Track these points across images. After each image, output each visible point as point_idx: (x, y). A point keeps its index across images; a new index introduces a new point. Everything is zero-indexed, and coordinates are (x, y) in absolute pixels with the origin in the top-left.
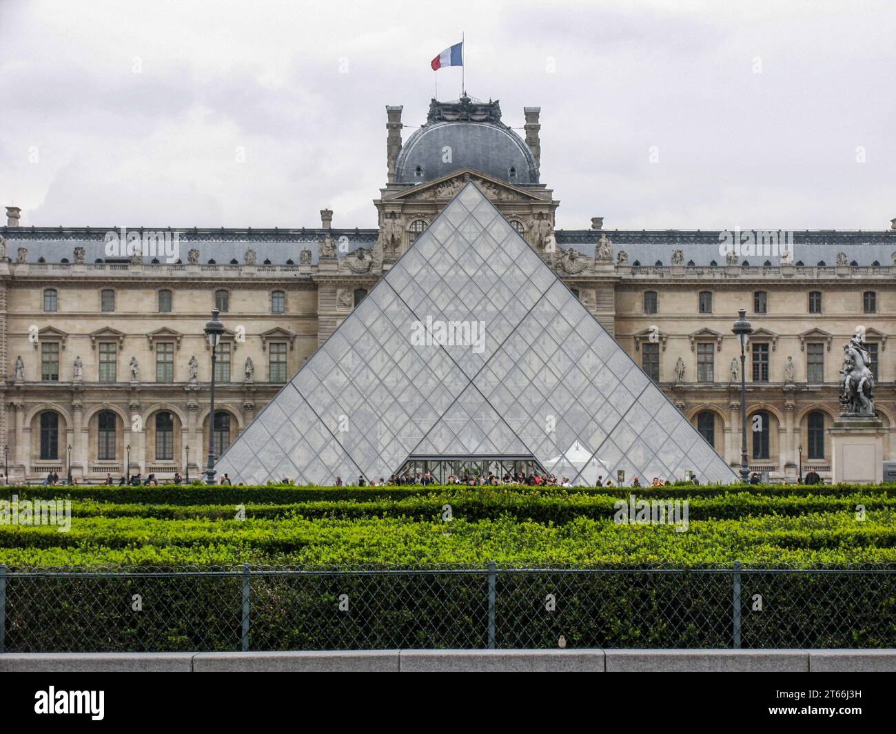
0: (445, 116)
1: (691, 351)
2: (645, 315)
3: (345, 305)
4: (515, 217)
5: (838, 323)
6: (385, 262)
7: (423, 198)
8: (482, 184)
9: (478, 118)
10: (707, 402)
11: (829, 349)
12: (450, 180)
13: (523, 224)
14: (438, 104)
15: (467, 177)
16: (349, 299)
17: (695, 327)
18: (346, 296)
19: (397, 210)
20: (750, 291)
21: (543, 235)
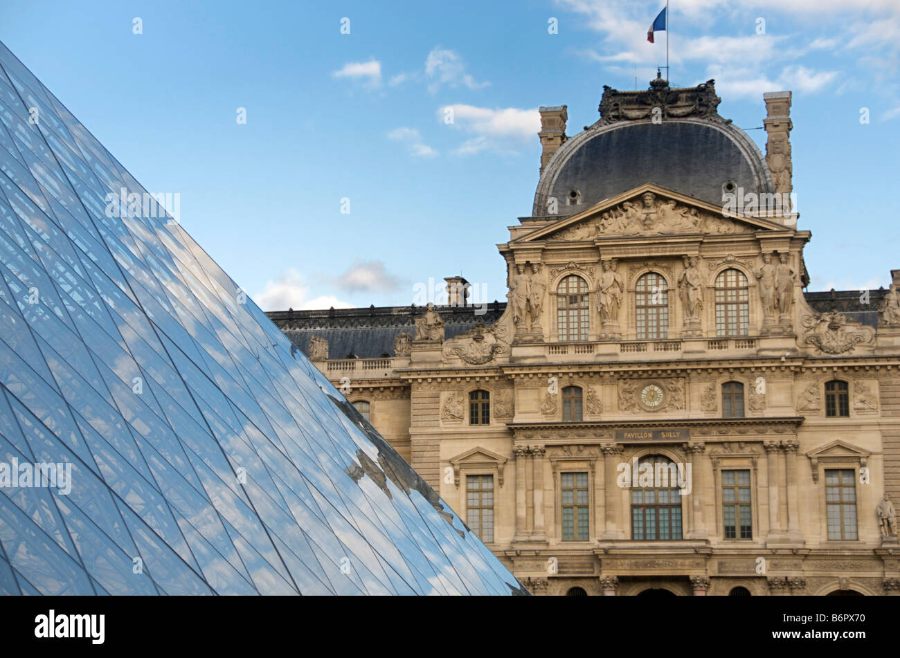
0: (626, 112)
3: (453, 417)
4: (732, 262)
6: (515, 344)
7: (577, 238)
9: (679, 111)
12: (621, 205)
13: (747, 273)
14: (615, 93)
15: (649, 200)
16: (460, 407)
18: (455, 402)
19: (535, 259)
21: (781, 290)
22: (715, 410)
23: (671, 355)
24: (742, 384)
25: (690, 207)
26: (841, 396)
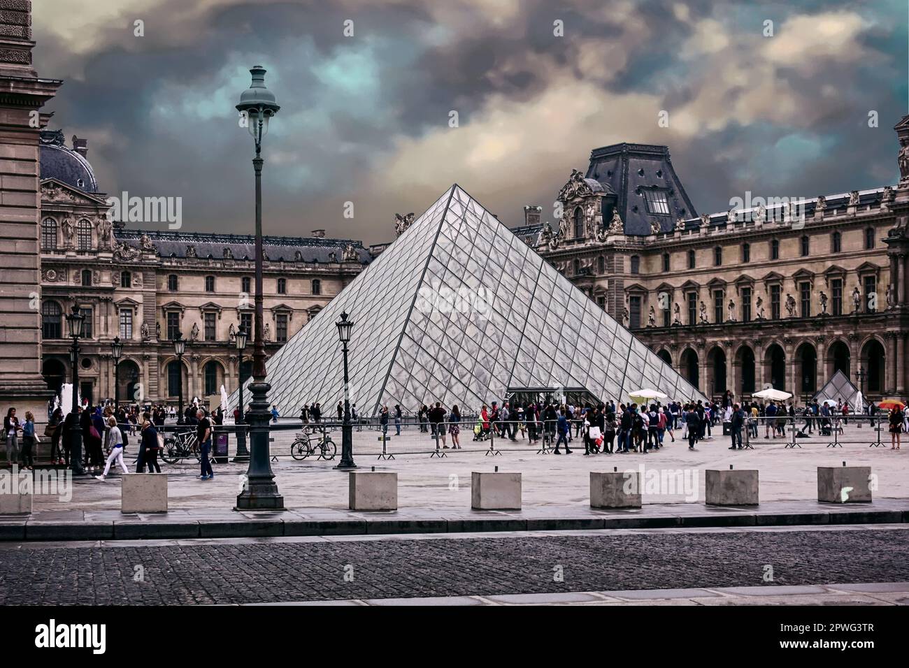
1: (200, 319)
2: (170, 292)
4: (85, 217)
5: (296, 301)
8: (62, 190)
10: (213, 355)
11: (291, 319)
13: (91, 222)
15: (51, 185)
17: (203, 301)
20: (240, 277)
21: (107, 231)
22: (80, 282)
23: (61, 257)
24: (90, 272)
25: (69, 190)
26: (127, 278)
